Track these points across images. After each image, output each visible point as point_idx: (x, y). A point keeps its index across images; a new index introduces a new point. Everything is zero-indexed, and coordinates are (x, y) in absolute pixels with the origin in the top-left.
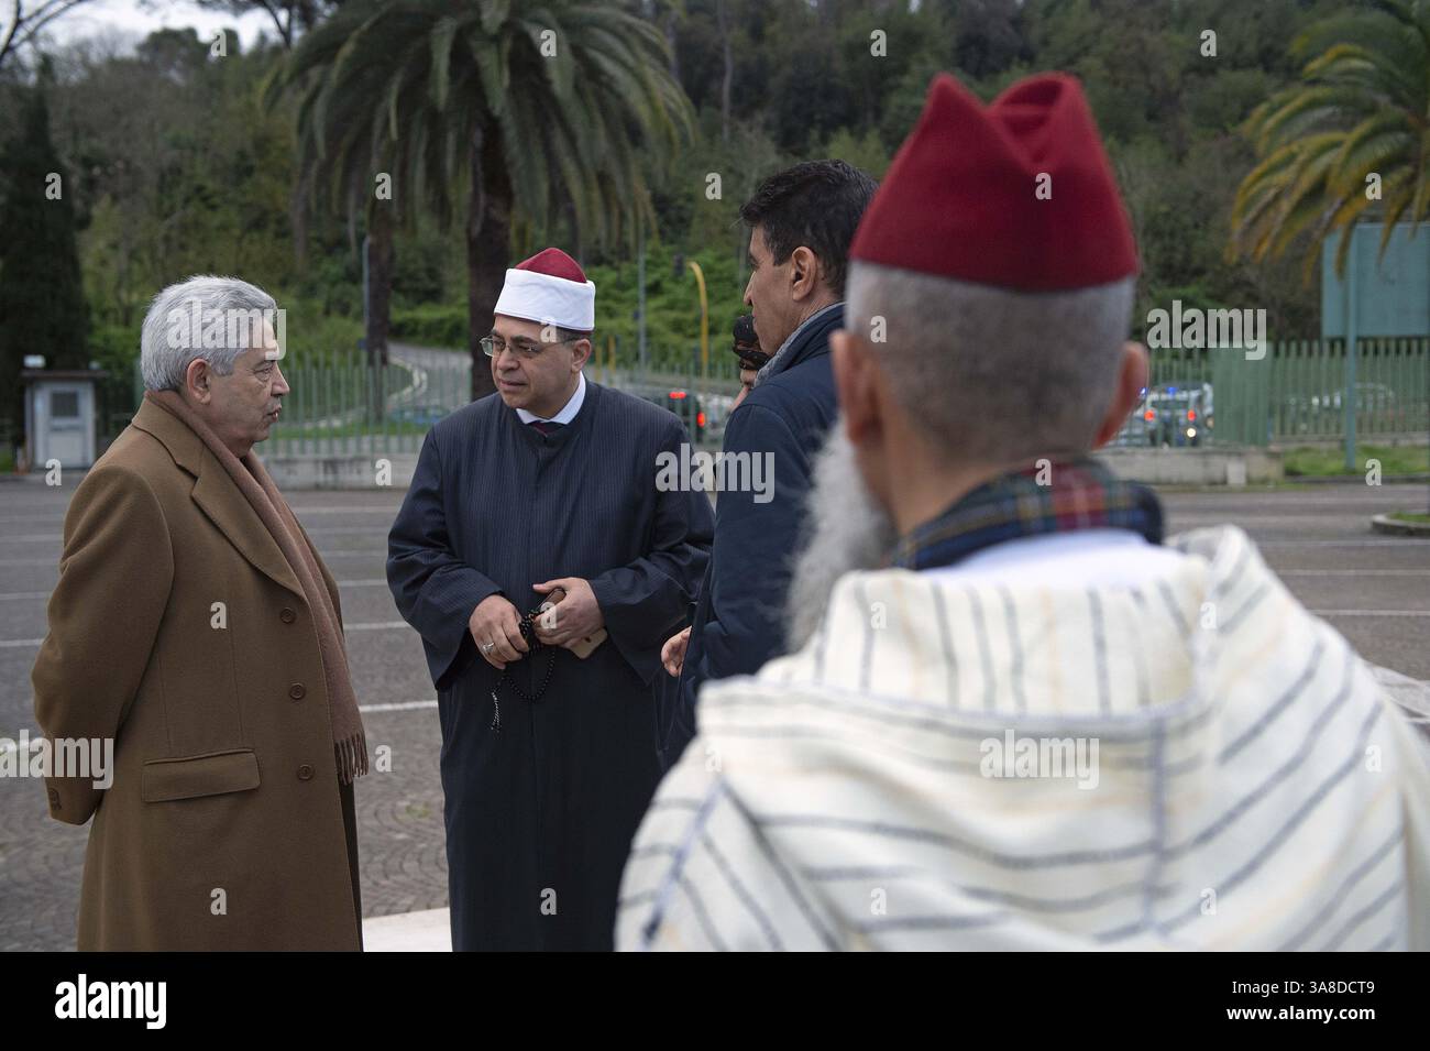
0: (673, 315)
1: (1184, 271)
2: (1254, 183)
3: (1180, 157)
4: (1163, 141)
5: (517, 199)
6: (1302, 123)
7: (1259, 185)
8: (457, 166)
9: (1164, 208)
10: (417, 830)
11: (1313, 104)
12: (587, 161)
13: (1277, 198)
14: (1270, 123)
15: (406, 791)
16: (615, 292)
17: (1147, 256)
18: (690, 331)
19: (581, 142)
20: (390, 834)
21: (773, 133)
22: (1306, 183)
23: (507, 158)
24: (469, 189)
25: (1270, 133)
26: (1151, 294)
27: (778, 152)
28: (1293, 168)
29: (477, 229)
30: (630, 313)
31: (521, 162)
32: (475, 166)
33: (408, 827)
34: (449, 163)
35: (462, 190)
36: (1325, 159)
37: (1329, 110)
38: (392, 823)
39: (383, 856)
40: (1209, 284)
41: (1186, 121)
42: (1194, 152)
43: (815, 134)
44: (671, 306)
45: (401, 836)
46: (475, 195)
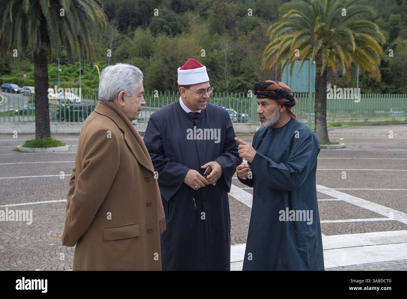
0: (87, 81)
1: (238, 73)
2: (269, 48)
3: (235, 39)
4: (231, 35)
5: (52, 42)
6: (281, 32)
7: (271, 49)
8: (32, 31)
9: (232, 54)
10: (57, 242)
11: (285, 26)
12: (74, 32)
13: (276, 52)
14: (273, 31)
15: (48, 230)
16: (68, 73)
17: (228, 68)
18: (92, 86)
19: (72, 25)
20: (48, 244)
21: (117, 27)
22: (283, 49)
23: (48, 30)
24: (36, 39)
25: (273, 33)
26: (229, 79)
27: (119, 33)
28: (280, 44)
29: (38, 52)
30: (73, 80)
31: (53, 31)
32: (38, 31)
33: (53, 241)
34: (29, 30)
35: (34, 39)
36: (288, 43)
37: (289, 28)
38: (47, 240)
39: (48, 251)
40: (245, 76)
41: (237, 29)
42: (240, 38)
43: (130, 27)
44: (86, 78)
45: (52, 244)
46: (38, 40)
